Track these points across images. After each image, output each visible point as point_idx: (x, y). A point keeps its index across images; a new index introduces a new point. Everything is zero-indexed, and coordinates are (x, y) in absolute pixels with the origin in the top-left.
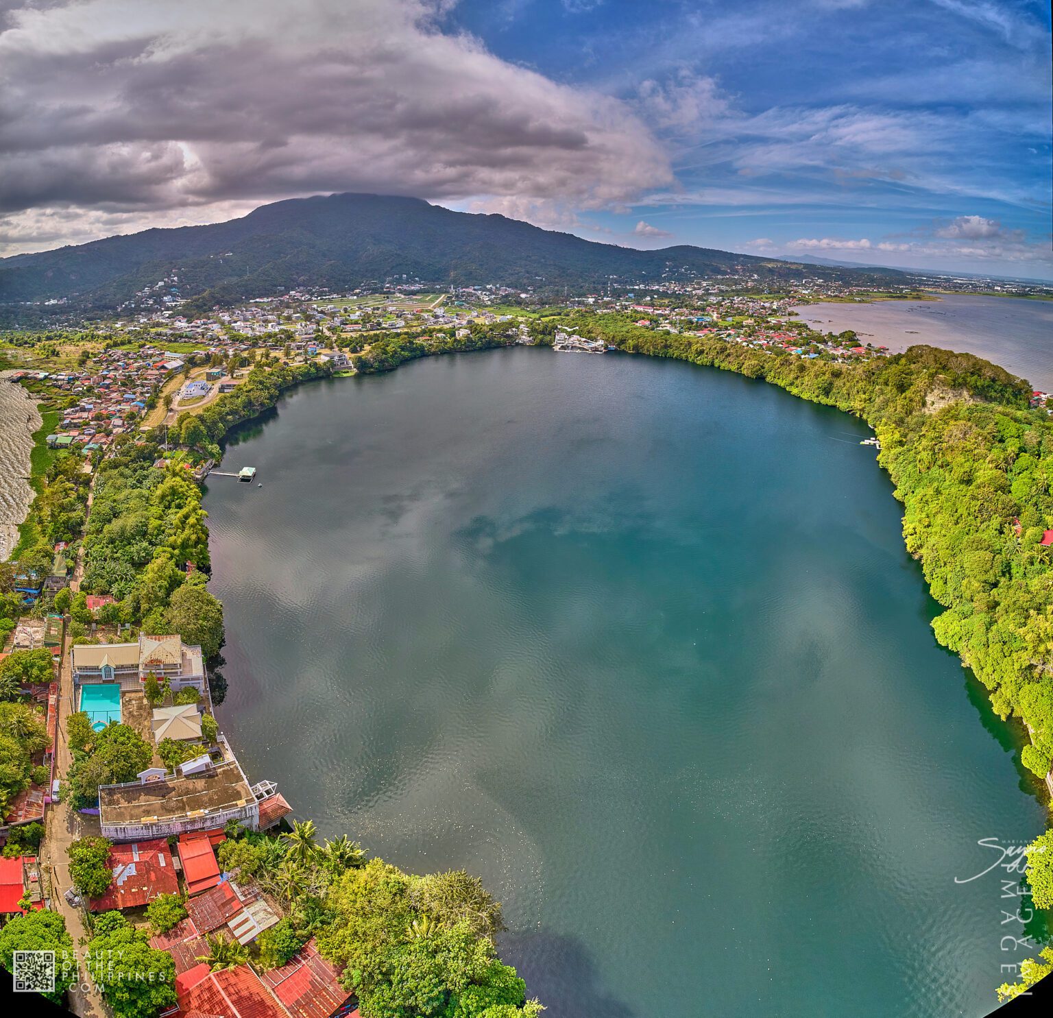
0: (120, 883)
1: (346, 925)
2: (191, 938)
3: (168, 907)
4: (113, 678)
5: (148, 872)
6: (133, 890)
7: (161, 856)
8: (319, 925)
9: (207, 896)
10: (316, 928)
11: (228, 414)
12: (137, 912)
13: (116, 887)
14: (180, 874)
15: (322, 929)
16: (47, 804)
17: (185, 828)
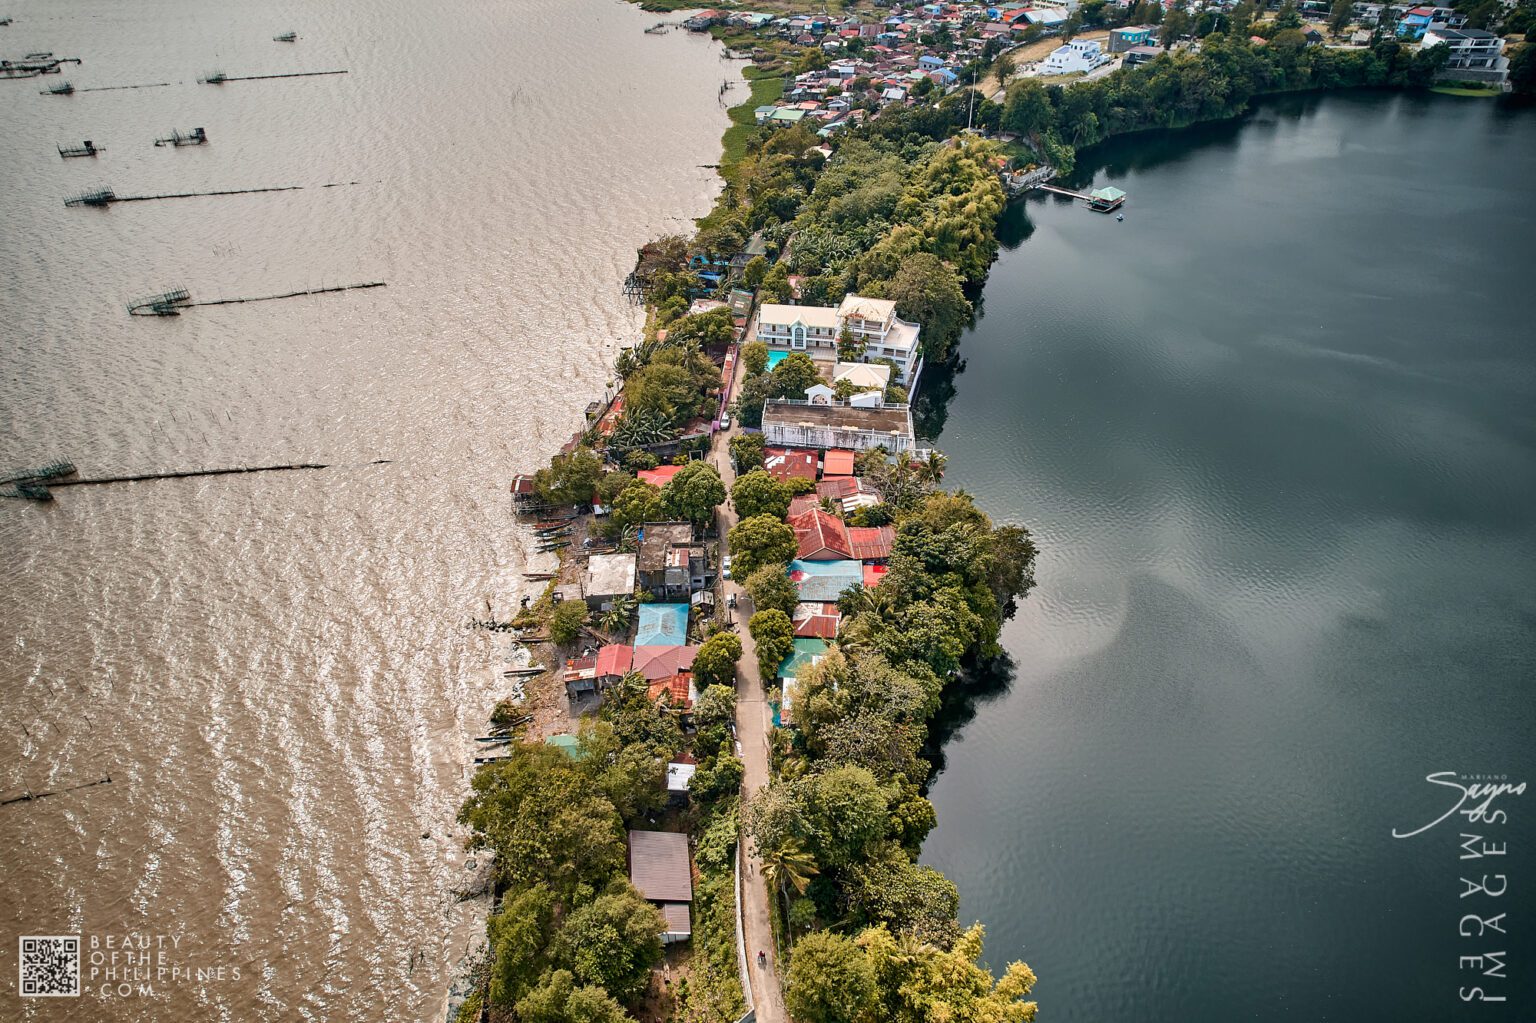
0: (769, 466)
4: (804, 347)
5: (794, 464)
6: (779, 473)
7: (809, 458)
9: (836, 483)
11: (1118, 103)
14: (820, 469)
16: (715, 431)
17: (838, 443)
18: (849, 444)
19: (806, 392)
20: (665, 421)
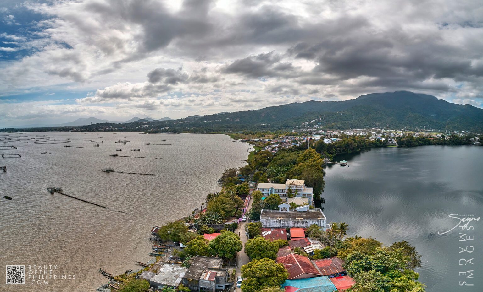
0: (264, 235)
2: (288, 250)
5: (276, 234)
7: (283, 232)
9: (298, 241)
14: (289, 236)
16: (240, 222)
17: (294, 225)
18: (300, 225)
19: (278, 206)
20: (220, 216)
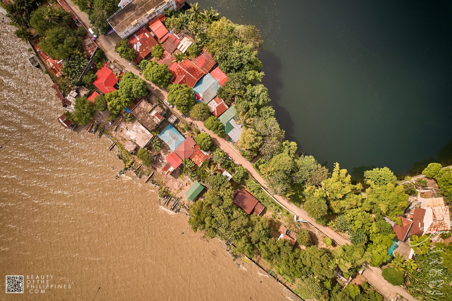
0: (138, 50)
1: (214, 42)
2: (168, 56)
3: (157, 50)
5: (145, 42)
6: (144, 50)
7: (146, 34)
8: (205, 42)
9: (167, 41)
10: (205, 44)
12: (149, 56)
13: (137, 52)
14: (155, 37)
15: (207, 44)
16: (96, 42)
17: (149, 19)
18: (153, 16)
19: (119, 6)
